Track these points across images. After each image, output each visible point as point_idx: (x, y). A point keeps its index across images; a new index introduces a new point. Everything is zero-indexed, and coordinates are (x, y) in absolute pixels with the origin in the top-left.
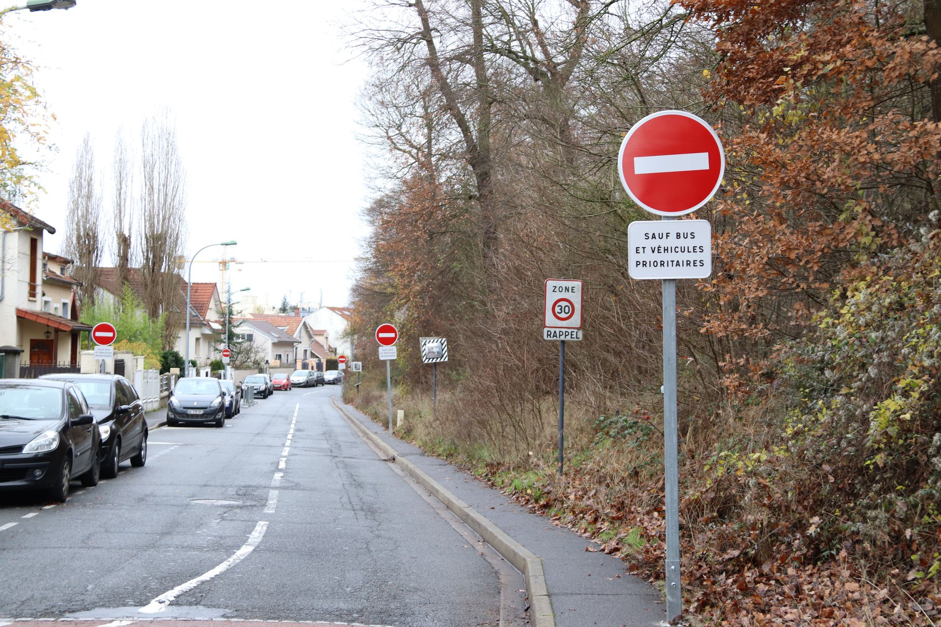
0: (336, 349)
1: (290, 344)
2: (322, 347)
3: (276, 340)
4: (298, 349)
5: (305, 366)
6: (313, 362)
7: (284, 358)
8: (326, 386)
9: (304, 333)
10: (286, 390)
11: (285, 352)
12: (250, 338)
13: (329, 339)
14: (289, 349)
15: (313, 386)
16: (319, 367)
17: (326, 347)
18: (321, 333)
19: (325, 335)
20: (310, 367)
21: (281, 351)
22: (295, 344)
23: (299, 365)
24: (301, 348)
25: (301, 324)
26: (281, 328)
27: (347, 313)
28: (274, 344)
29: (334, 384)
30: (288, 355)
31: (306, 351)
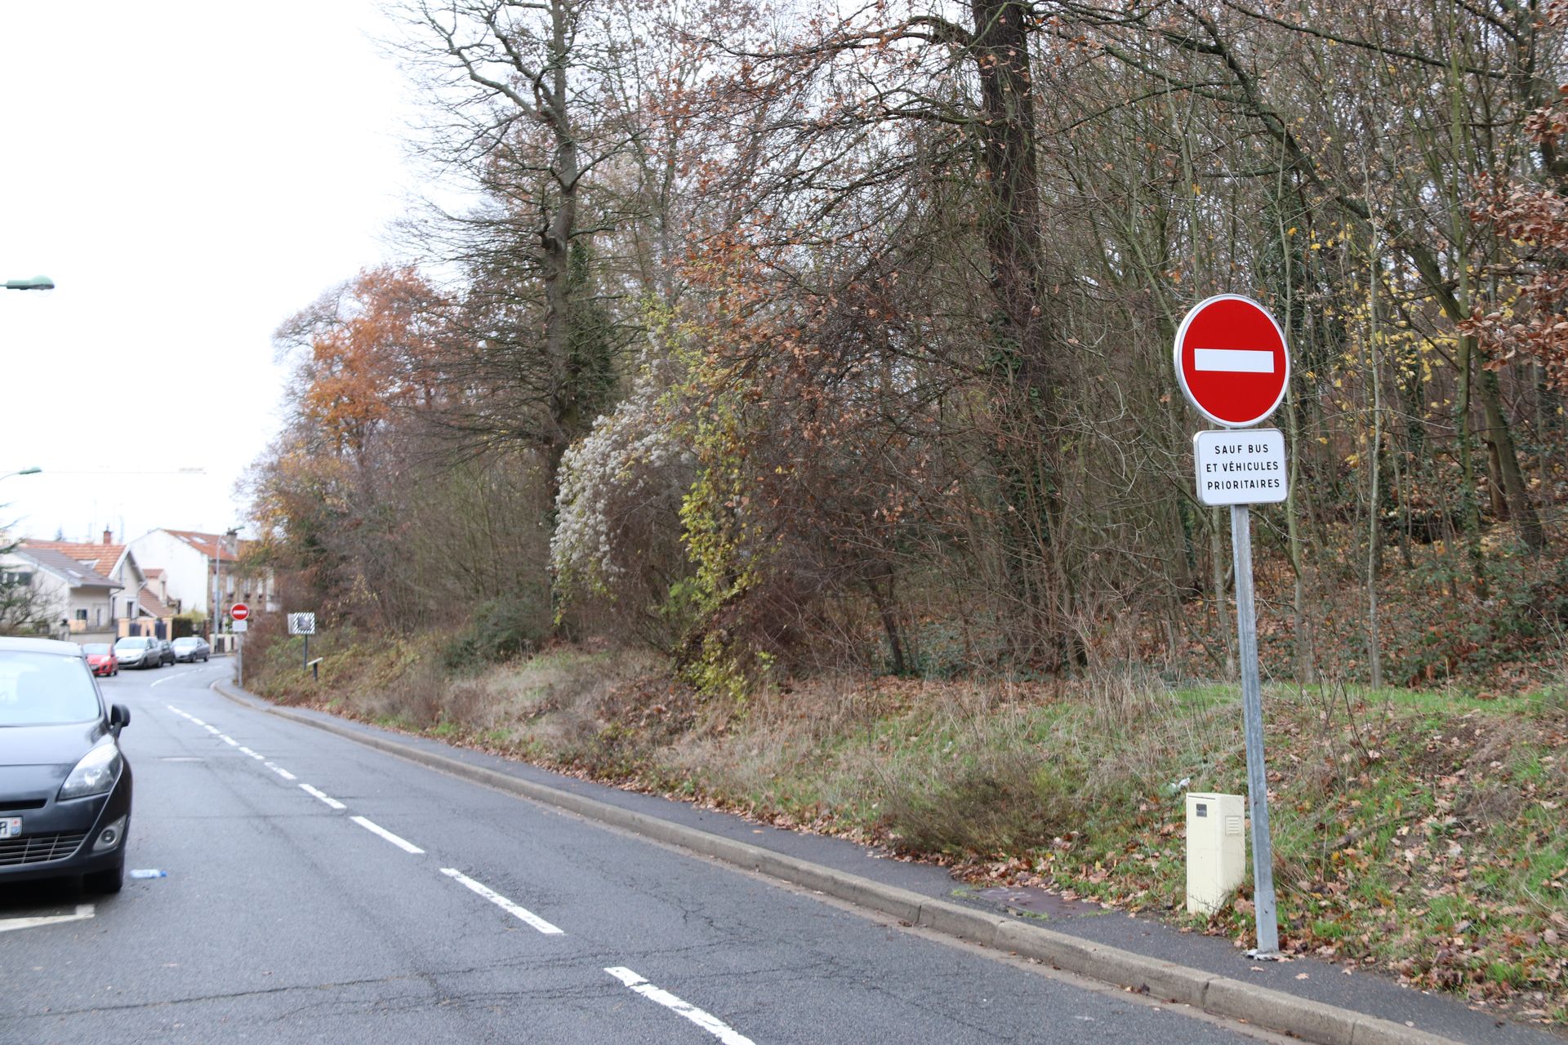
0: (180, 602)
1: (102, 591)
2: (156, 598)
3: (78, 584)
4: (117, 600)
5: (134, 631)
6: (148, 623)
7: (91, 614)
8: (178, 666)
9: (127, 573)
10: (108, 675)
11: (94, 605)
12: (26, 579)
13: (168, 585)
14: (102, 600)
15: (156, 666)
16: (160, 631)
17: (162, 598)
18: (154, 574)
19: (161, 577)
20: (143, 631)
21: (86, 604)
22: (113, 591)
23: (124, 628)
24: (122, 599)
25: (123, 556)
26: (85, 563)
27: (198, 540)
28: (75, 591)
29: (192, 661)
30: (99, 612)
31: (130, 604)
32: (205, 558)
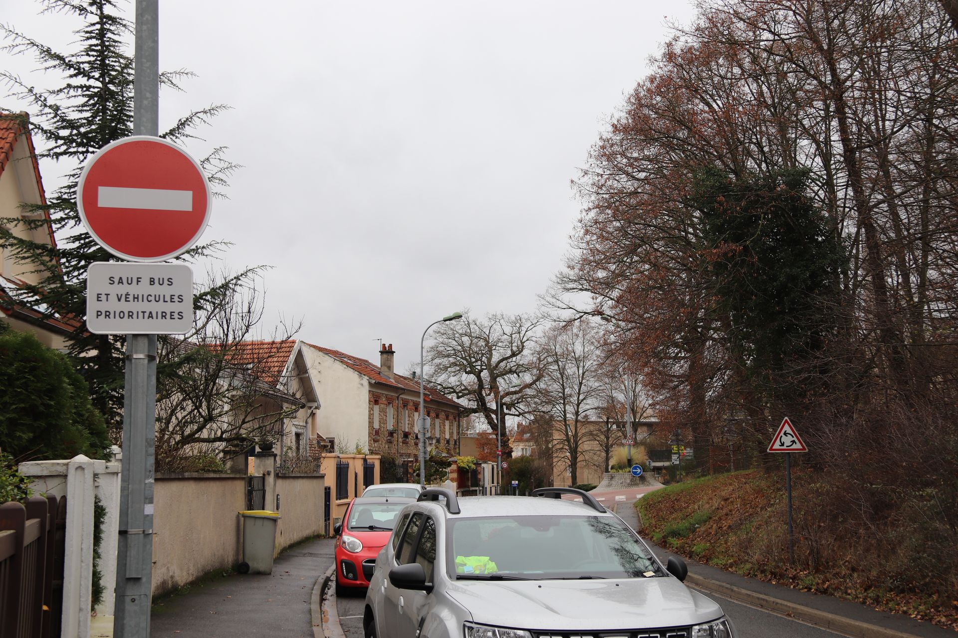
32: (365, 381)
